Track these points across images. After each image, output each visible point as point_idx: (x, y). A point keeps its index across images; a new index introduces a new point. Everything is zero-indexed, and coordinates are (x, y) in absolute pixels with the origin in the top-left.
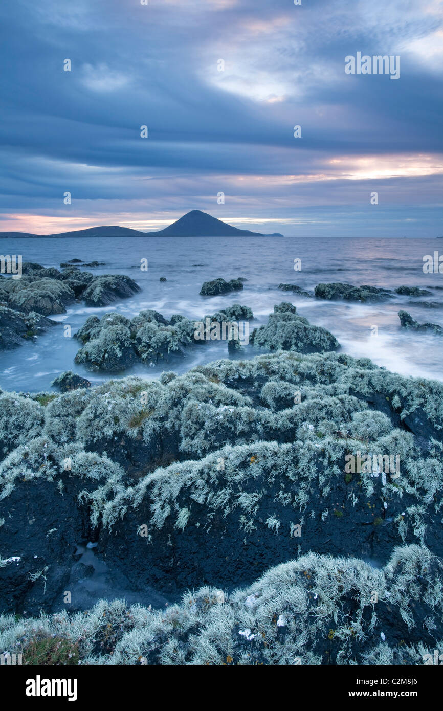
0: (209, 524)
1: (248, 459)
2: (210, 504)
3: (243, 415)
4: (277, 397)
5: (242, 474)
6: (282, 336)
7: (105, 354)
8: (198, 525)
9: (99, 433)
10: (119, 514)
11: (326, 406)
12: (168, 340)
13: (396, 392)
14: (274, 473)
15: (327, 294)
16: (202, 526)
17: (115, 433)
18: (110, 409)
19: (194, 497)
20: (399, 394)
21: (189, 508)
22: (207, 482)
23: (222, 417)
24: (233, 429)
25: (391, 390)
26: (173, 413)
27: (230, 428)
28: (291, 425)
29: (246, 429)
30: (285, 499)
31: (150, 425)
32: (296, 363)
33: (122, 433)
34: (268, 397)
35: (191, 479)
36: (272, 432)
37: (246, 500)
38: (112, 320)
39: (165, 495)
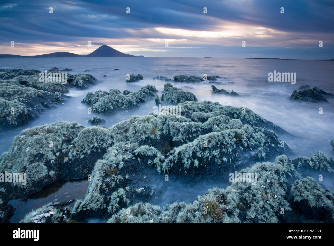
0: (205, 163)
1: (210, 139)
2: (203, 156)
3: (193, 125)
4: (198, 117)
5: (210, 144)
6: (176, 96)
7: (105, 108)
8: (202, 164)
9: (139, 138)
10: (170, 166)
11: (218, 119)
12: (131, 100)
13: (234, 113)
14: (219, 143)
15: (179, 79)
16: (203, 165)
17: (146, 138)
18: (141, 128)
19: (198, 155)
20: (236, 113)
21: (197, 159)
22: (200, 149)
23: (185, 127)
24: (191, 131)
25: (233, 112)
26: (165, 127)
27: (190, 130)
28: (210, 127)
29: (195, 130)
30: (225, 151)
31: (158, 133)
32: (197, 105)
33: (148, 137)
34: (195, 118)
35: (194, 149)
36: (204, 130)
37: (215, 153)
38: (102, 93)
39: (187, 156)
